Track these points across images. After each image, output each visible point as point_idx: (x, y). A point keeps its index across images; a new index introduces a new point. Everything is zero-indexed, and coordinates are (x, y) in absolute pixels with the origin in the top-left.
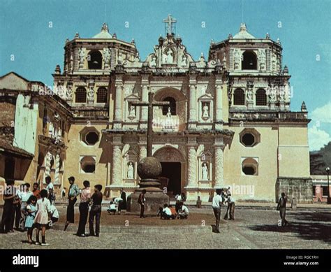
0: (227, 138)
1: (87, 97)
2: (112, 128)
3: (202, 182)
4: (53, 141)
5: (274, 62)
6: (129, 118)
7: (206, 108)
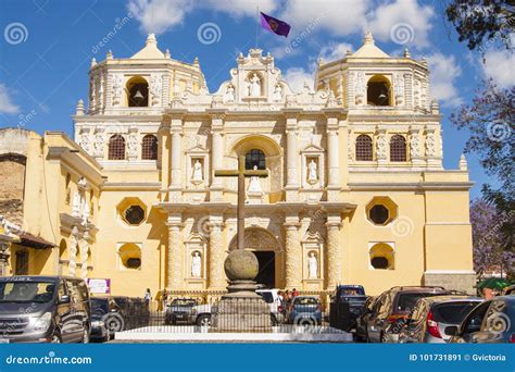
0: (346, 212)
1: (127, 150)
2: (167, 199)
3: (310, 282)
4: (79, 220)
5: (417, 93)
6: (193, 183)
7: (313, 165)
